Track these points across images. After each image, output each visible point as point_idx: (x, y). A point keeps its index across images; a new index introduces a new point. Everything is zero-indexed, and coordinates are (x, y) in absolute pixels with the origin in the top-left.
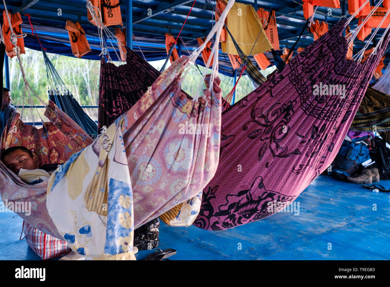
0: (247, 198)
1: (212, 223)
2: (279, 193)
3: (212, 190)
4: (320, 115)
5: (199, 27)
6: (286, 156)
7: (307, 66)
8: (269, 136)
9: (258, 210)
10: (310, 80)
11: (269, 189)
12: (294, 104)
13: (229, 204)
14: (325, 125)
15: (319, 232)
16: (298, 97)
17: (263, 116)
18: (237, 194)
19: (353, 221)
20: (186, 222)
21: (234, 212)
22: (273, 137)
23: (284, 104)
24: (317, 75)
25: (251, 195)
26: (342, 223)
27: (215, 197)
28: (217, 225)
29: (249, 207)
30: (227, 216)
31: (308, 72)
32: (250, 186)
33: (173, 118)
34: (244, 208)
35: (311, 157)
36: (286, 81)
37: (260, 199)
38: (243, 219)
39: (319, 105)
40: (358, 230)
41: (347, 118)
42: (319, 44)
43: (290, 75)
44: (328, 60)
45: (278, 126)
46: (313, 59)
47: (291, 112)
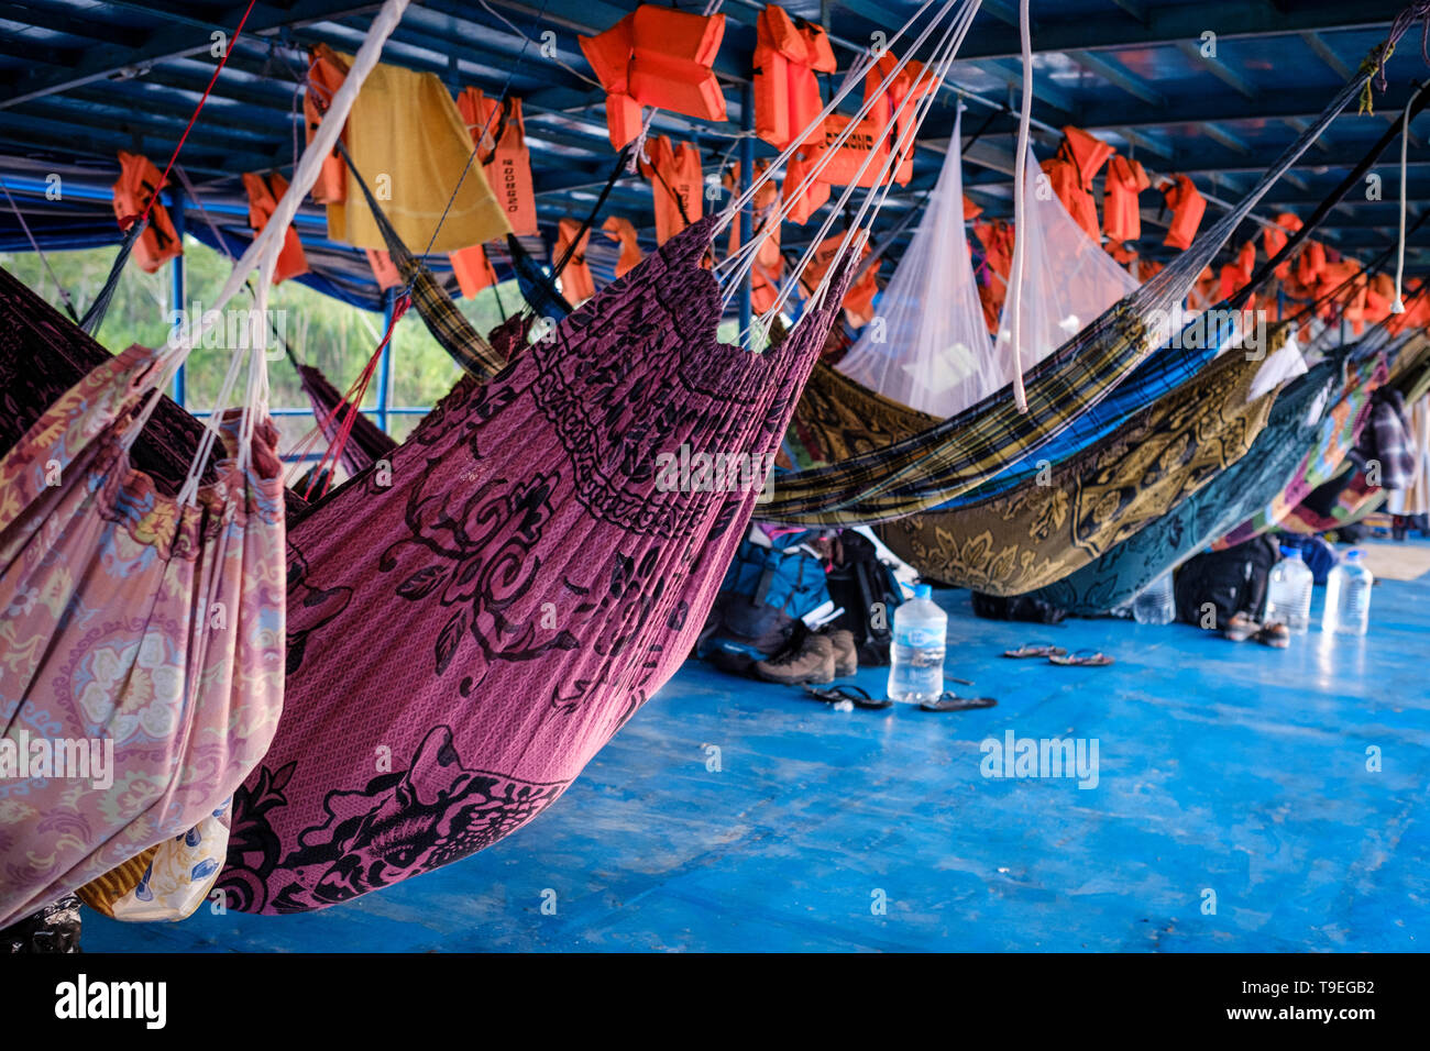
0: (401, 797)
1: (274, 891)
2: (509, 777)
3: (272, 779)
4: (637, 521)
5: (249, 135)
6: (529, 655)
7: (591, 360)
8: (470, 588)
9: (439, 837)
10: (604, 407)
11: (475, 764)
12: (552, 482)
13: (334, 825)
14: (654, 551)
15: (658, 868)
16: (564, 460)
17: (449, 524)
18: (363, 789)
19: (769, 820)
20: (175, 906)
21: (356, 847)
22: (482, 595)
23: (521, 484)
24: (624, 390)
25: (412, 790)
26: (732, 830)
27: (284, 803)
28: (294, 897)
29: (409, 828)
30: (331, 864)
31: (598, 380)
32: (408, 761)
33: (104, 560)
34: (392, 834)
35: (614, 653)
36: (524, 408)
37: (445, 801)
38: (389, 868)
39: (634, 488)
40: (782, 851)
41: (728, 522)
42: (631, 290)
43: (537, 390)
44: (660, 344)
45: (502, 555)
46: (612, 337)
47: (544, 512)
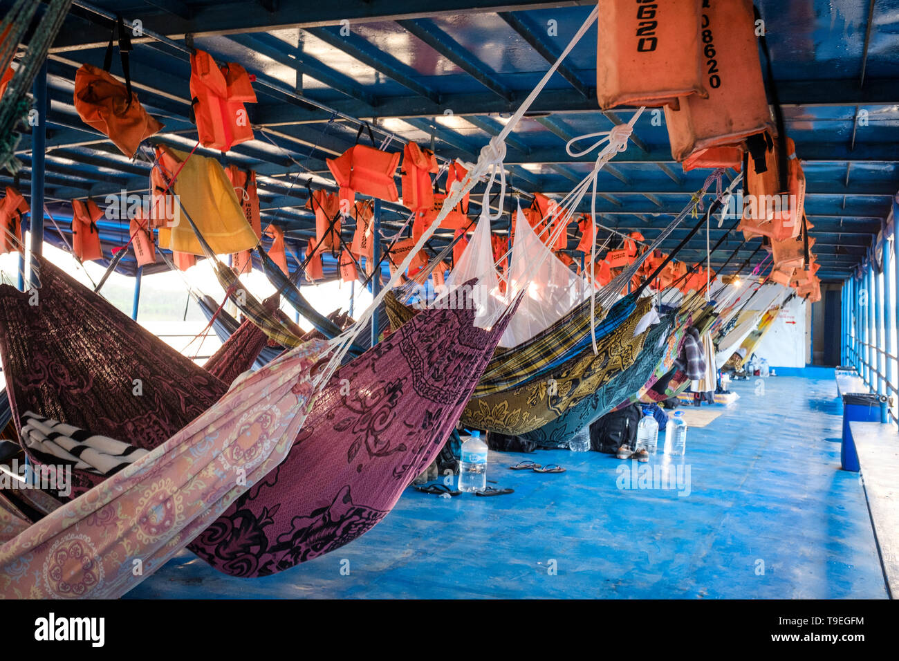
0: (324, 519)
1: (261, 563)
2: (371, 508)
3: (268, 512)
4: (435, 397)
6: (387, 454)
7: (424, 333)
8: (365, 426)
9: (336, 536)
10: (428, 351)
11: (358, 503)
12: (403, 382)
13: (293, 533)
14: (440, 410)
15: (378, 568)
16: (409, 373)
17: (358, 399)
19: (422, 546)
21: (301, 542)
22: (370, 429)
23: (390, 383)
24: (436, 345)
25: (329, 515)
26: (406, 551)
27: (273, 523)
28: (269, 567)
29: (324, 533)
30: (288, 550)
31: (426, 341)
32: (331, 502)
34: (317, 536)
35: (419, 453)
36: (395, 352)
37: (343, 519)
38: (312, 552)
39: (436, 384)
40: (435, 559)
41: (464, 398)
43: (401, 345)
44: (451, 327)
45: (380, 412)
46: (433, 324)
47: (399, 393)
